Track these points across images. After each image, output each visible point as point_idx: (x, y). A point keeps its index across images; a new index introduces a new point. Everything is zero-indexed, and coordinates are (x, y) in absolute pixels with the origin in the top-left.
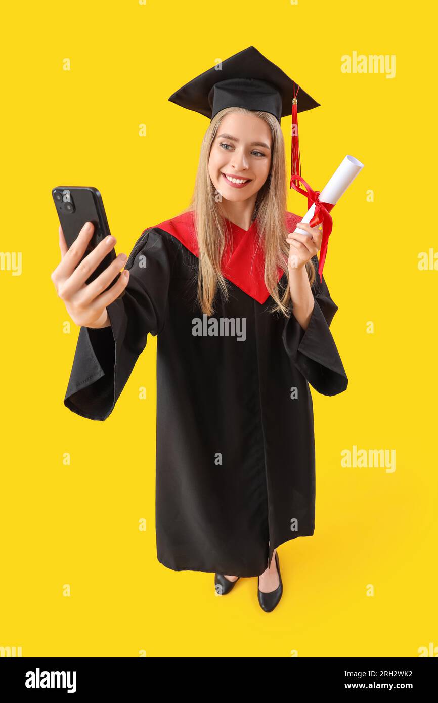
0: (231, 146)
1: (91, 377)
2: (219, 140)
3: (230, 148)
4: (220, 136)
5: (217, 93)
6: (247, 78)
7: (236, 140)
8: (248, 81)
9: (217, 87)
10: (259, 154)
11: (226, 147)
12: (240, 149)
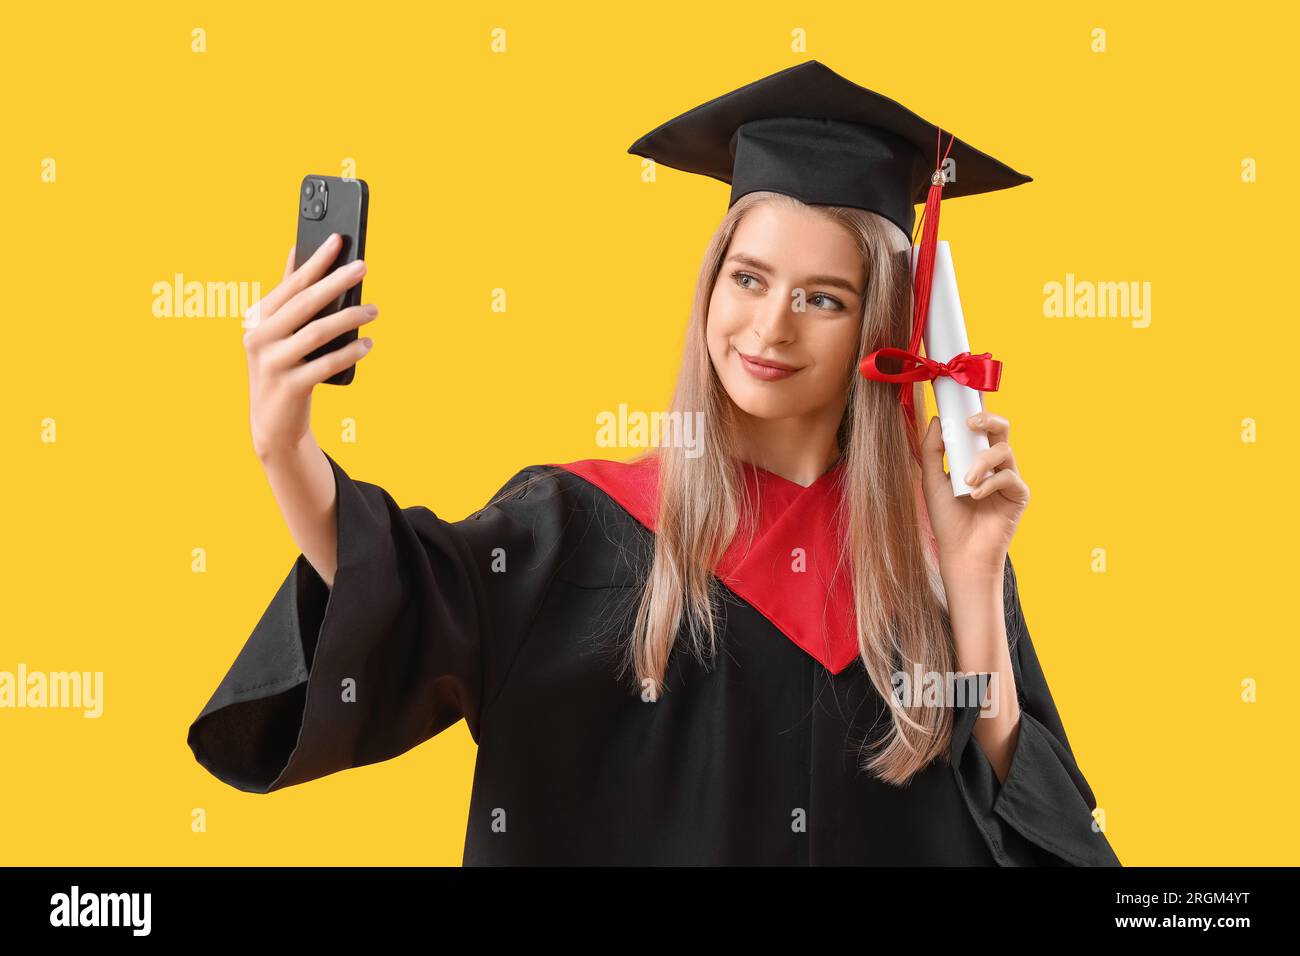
0: (757, 280)
1: (273, 682)
2: (730, 266)
3: (753, 284)
4: (733, 258)
5: (744, 149)
6: (816, 119)
7: (768, 269)
8: (820, 125)
9: (745, 136)
10: (827, 303)
11: (747, 282)
12: (778, 292)
